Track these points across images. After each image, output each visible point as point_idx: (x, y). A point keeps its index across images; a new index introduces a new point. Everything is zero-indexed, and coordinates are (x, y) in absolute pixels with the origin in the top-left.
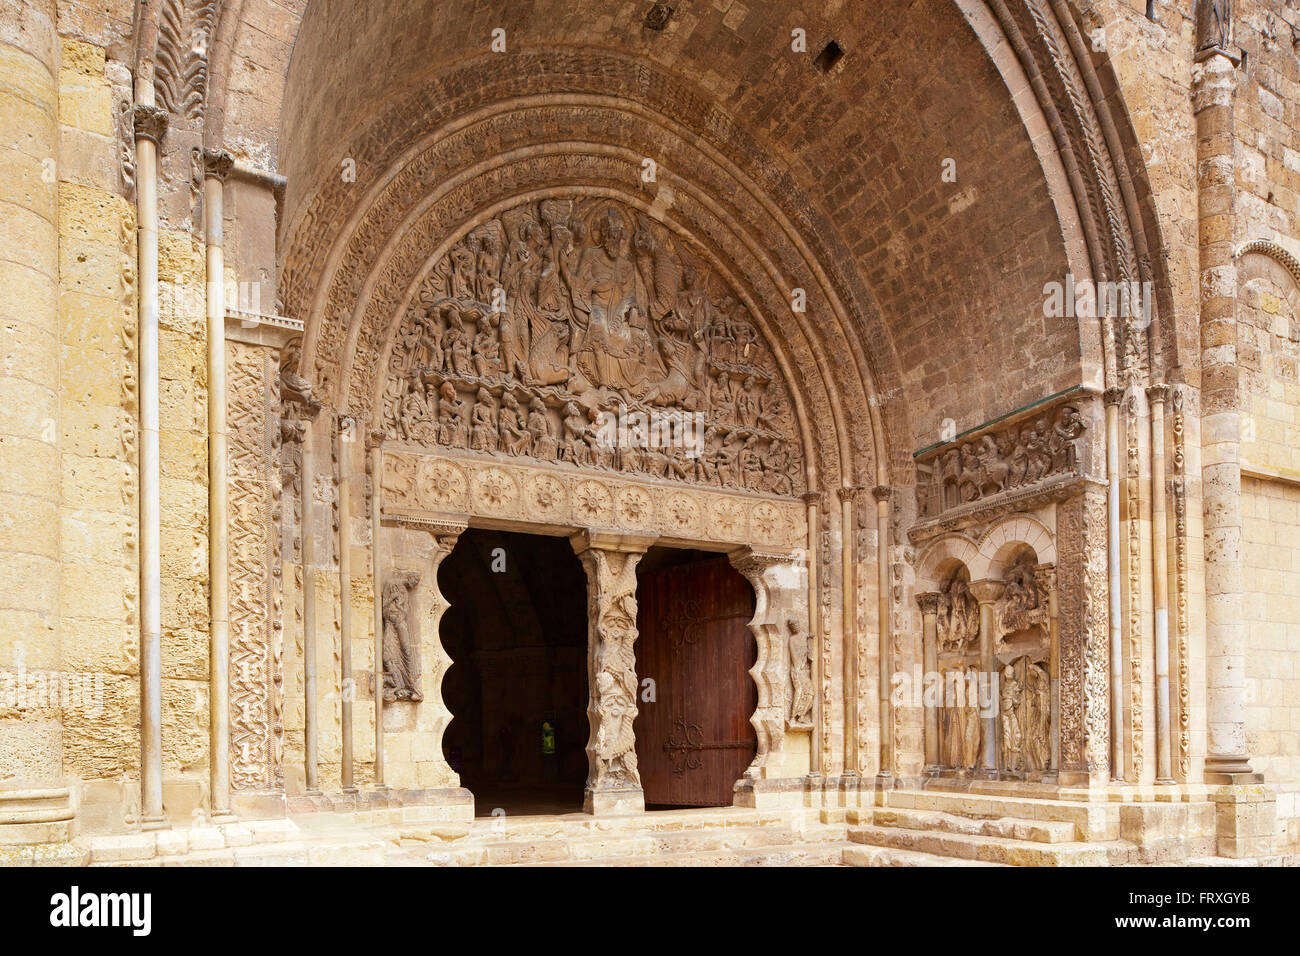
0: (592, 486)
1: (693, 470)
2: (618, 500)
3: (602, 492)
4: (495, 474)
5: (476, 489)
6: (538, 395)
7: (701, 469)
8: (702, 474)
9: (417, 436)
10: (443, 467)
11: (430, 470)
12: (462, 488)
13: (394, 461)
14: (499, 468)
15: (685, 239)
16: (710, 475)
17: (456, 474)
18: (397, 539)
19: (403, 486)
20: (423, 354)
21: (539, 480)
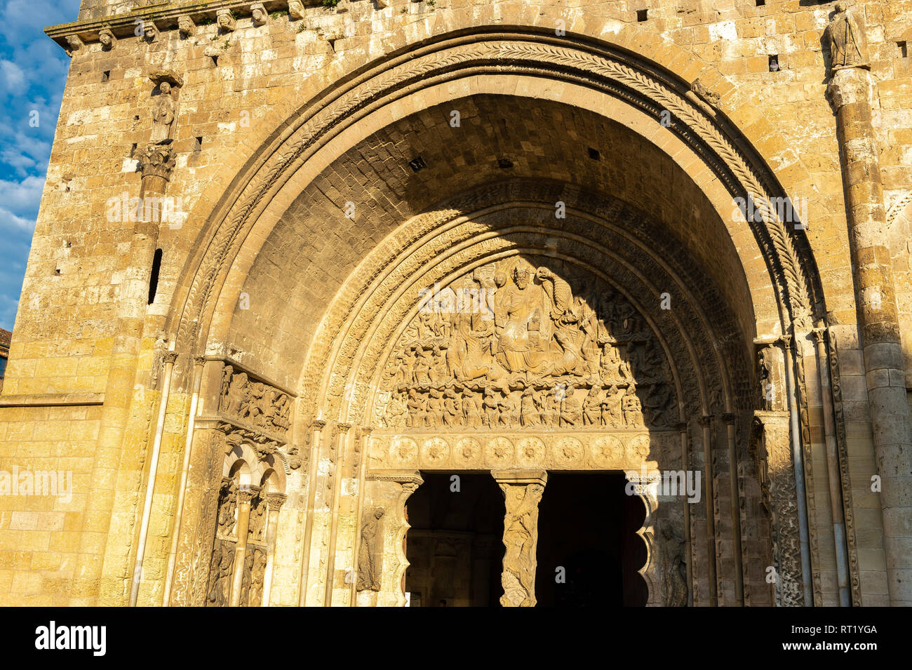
0: (501, 441)
1: (581, 418)
2: (518, 447)
3: (507, 444)
4: (437, 441)
5: (424, 451)
6: (466, 386)
7: (586, 416)
8: (587, 420)
9: (393, 424)
10: (406, 440)
11: (398, 443)
12: (416, 453)
13: (378, 442)
14: (439, 437)
15: (572, 263)
16: (592, 419)
17: (413, 444)
18: (375, 488)
19: (382, 455)
20: (401, 376)
21: (465, 441)
